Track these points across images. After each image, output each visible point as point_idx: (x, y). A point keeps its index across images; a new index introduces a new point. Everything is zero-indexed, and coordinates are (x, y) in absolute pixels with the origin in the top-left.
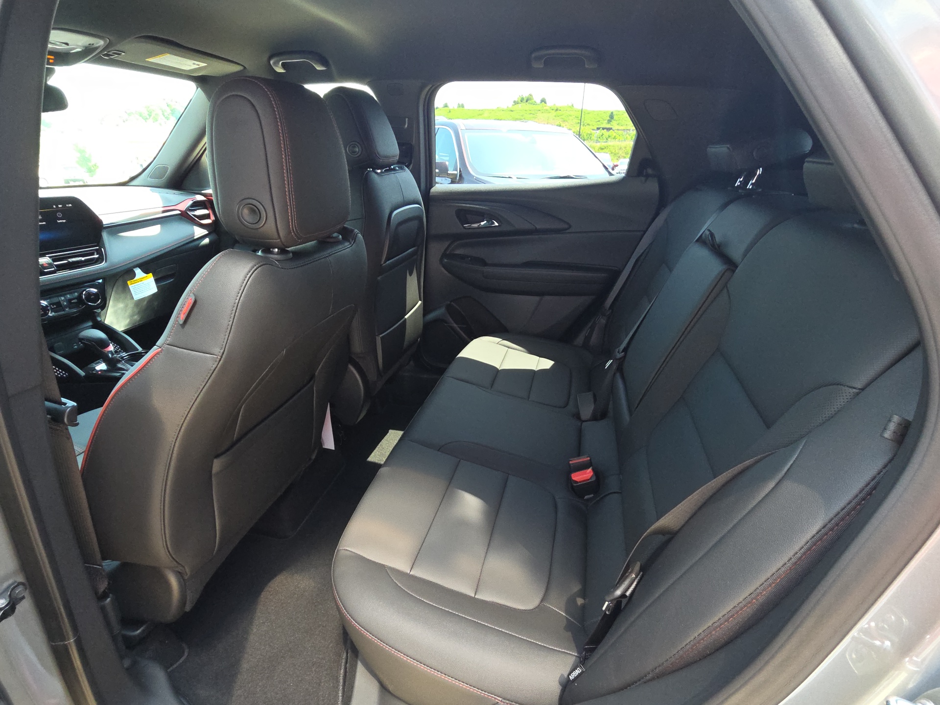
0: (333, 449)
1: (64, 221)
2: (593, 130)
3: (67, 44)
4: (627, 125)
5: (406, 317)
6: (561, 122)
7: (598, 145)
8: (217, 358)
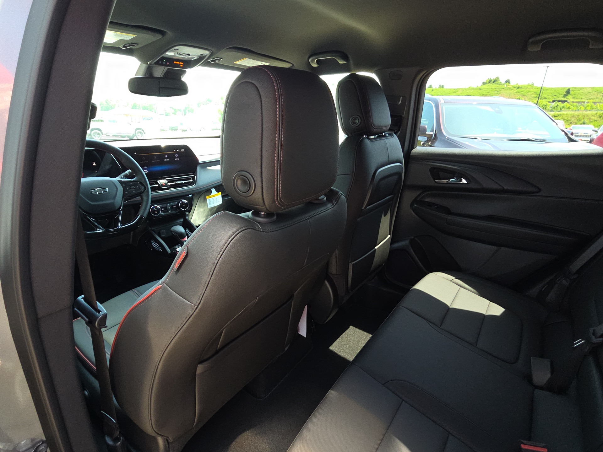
0: (306, 337)
1: (178, 159)
2: (549, 102)
3: (189, 55)
4: (582, 98)
5: (376, 248)
6: (521, 97)
7: (552, 113)
8: (194, 307)
